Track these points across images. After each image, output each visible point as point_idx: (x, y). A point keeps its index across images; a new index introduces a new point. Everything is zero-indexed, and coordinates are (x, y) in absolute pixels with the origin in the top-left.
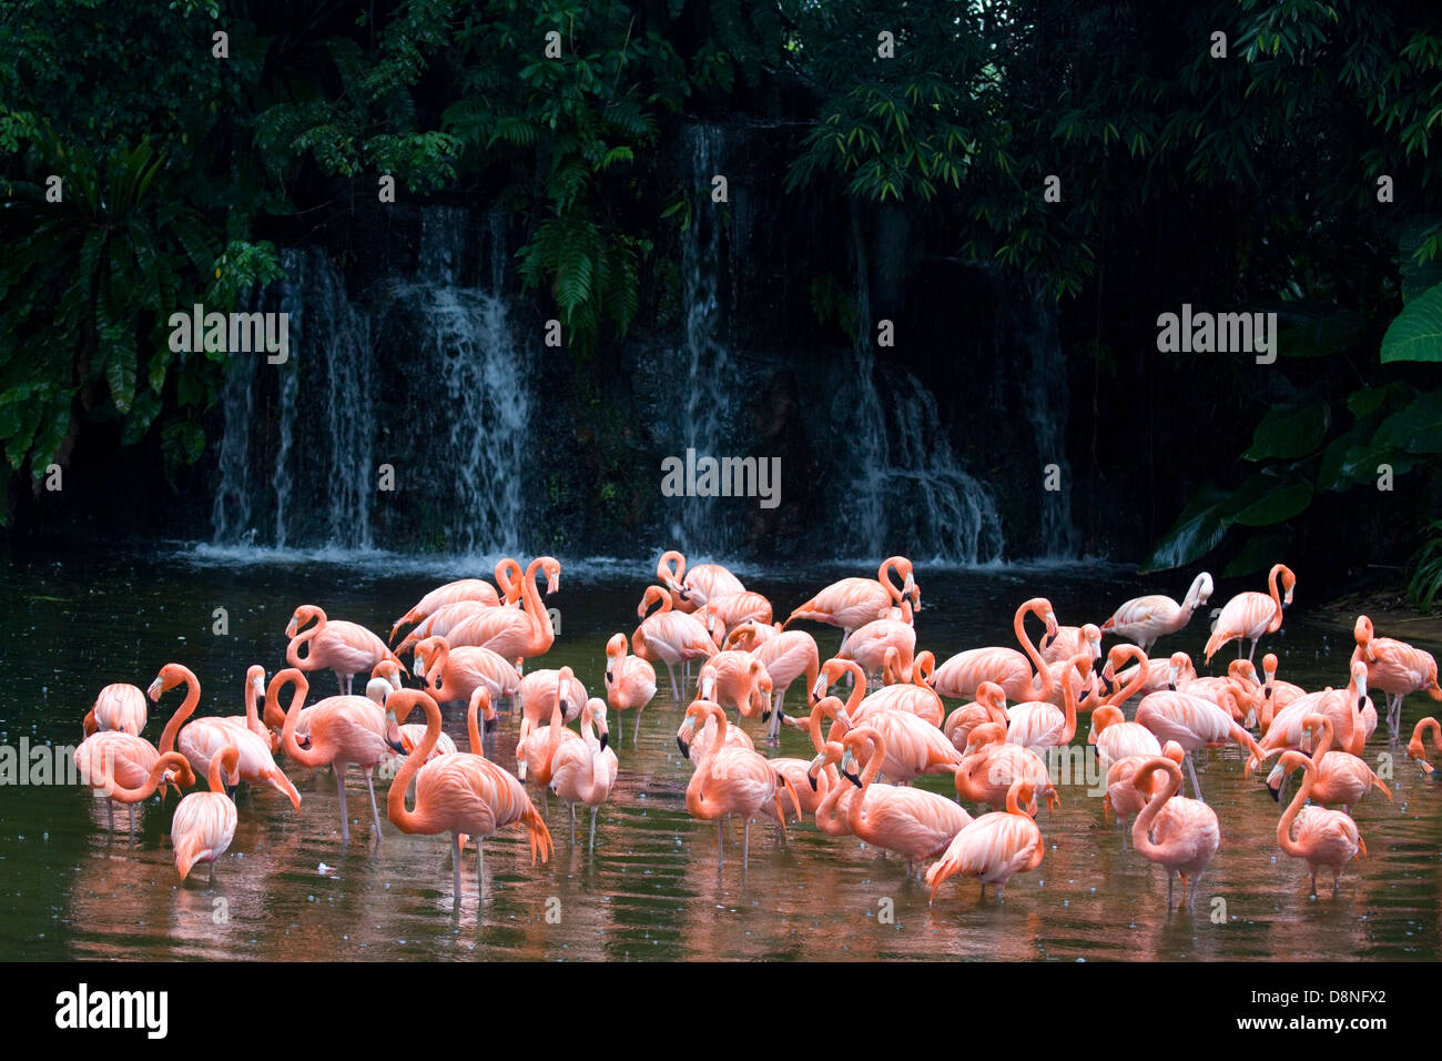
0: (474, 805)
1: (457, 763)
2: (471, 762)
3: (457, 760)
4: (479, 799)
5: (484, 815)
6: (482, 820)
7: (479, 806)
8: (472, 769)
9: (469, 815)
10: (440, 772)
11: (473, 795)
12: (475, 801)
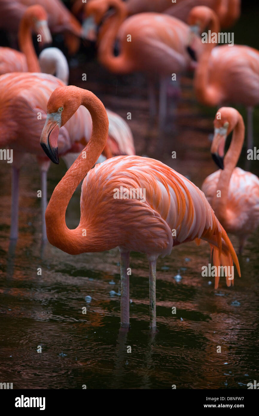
0: (148, 218)
1: (132, 169)
2: (146, 167)
3: (131, 165)
4: (153, 211)
5: (159, 231)
6: (156, 236)
7: (154, 219)
8: (148, 176)
9: (143, 231)
10: (110, 178)
11: (148, 207)
12: (150, 214)
